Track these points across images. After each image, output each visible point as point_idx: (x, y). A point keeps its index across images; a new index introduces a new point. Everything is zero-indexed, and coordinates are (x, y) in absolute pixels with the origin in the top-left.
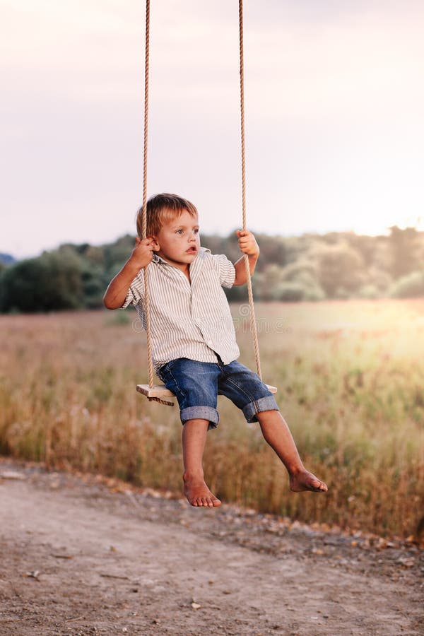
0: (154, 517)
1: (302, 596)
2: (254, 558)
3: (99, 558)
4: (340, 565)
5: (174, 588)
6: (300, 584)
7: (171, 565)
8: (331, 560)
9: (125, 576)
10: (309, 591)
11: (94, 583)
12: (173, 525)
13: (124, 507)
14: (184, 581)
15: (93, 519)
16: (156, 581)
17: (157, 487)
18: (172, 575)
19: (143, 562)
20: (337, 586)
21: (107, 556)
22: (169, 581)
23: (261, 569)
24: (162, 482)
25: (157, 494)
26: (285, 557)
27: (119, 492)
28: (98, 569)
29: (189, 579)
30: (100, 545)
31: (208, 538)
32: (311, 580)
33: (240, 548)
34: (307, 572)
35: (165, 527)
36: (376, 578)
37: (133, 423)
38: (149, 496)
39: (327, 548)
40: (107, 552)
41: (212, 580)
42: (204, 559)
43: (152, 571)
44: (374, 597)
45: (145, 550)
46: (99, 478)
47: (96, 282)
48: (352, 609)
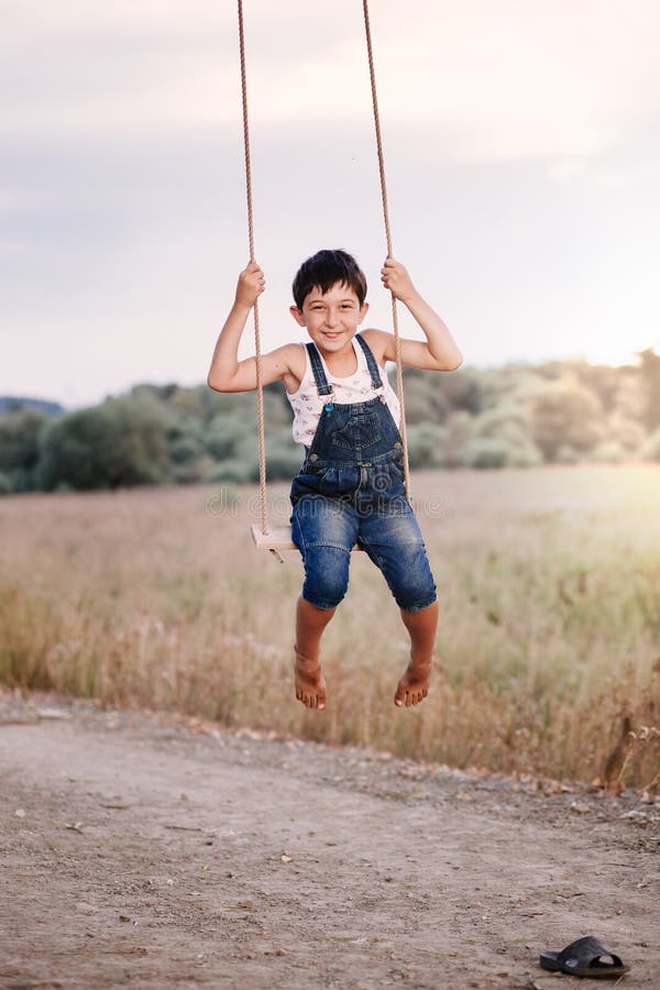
0: (246, 761)
1: (432, 847)
2: (373, 806)
3: (166, 807)
4: (490, 811)
5: (262, 840)
6: (431, 833)
7: (261, 815)
8: (479, 807)
9: (197, 827)
10: (441, 840)
11: (155, 836)
12: (272, 770)
13: (207, 750)
14: (276, 832)
15: (162, 765)
16: (239, 832)
17: (257, 727)
18: (261, 826)
19: (224, 812)
20: (478, 834)
21: (176, 805)
22: (256, 832)
23: (383, 818)
24: (265, 719)
25: (256, 736)
26: (417, 803)
27: (202, 733)
28: (162, 820)
29: (283, 831)
30: (168, 794)
31: (318, 784)
32: (445, 828)
33: (357, 795)
34: (443, 820)
35: (261, 772)
36: (534, 824)
38: (245, 738)
39: (478, 793)
40: (175, 801)
41: (315, 830)
42: (307, 808)
43: (234, 822)
44: (524, 845)
45: (231, 799)
46: (177, 716)
47: (188, 443)
48: (492, 858)
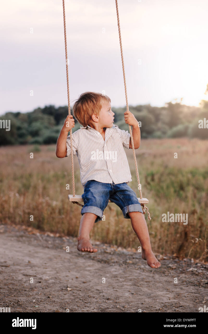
0: (50, 246)
1: (122, 284)
2: (98, 266)
3: (23, 266)
4: (140, 268)
5: (59, 280)
6: (121, 278)
7: (57, 269)
8: (136, 266)
9: (35, 275)
10: (125, 281)
11: (20, 278)
12: (59, 250)
13: (36, 241)
14: (64, 277)
15: (20, 247)
16: (50, 277)
17: (52, 232)
18: (58, 274)
19: (44, 268)
20: (138, 279)
21: (26, 265)
22: (57, 277)
23: (102, 271)
24: (55, 229)
25: (52, 235)
26: (113, 264)
27: (33, 234)
28: (22, 272)
29: (67, 276)
30: (23, 260)
31: (76, 256)
32: (125, 276)
33: (91, 261)
34: (124, 272)
35: (55, 251)
36: (158, 274)
37: (41, 200)
38: (48, 236)
39: (134, 260)
40: (26, 263)
41: (78, 276)
42: (74, 266)
43: (48, 272)
44: (156, 283)
45: (46, 262)
46: (24, 227)
47: (24, 131)
48: (145, 289)
